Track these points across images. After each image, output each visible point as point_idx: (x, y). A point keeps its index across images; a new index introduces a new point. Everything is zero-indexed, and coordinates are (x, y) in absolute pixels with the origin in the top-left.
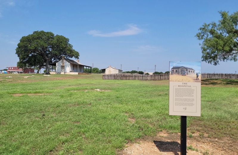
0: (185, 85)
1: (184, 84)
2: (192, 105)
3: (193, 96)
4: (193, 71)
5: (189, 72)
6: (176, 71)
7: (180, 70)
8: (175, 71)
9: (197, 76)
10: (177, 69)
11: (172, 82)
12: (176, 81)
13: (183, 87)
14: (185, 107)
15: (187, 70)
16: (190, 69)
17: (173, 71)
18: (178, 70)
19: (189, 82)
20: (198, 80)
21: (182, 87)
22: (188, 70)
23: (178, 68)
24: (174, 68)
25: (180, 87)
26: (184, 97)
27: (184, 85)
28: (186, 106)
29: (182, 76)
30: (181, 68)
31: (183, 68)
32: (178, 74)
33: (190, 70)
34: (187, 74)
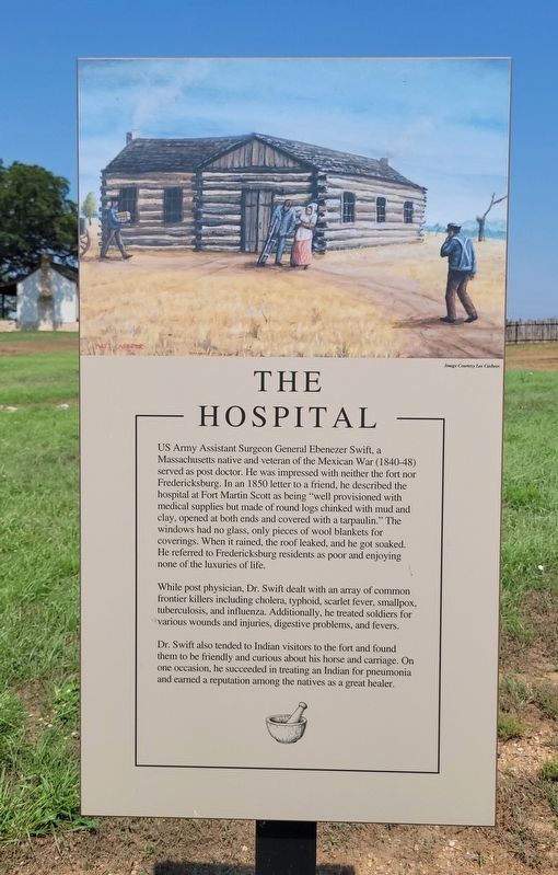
0: (289, 400)
1: (272, 382)
2: (384, 669)
3: (393, 552)
4: (395, 197)
5: (349, 214)
6: (173, 197)
7: (218, 187)
8: (150, 198)
9: (458, 277)
10: (182, 179)
11: (122, 358)
12: (165, 347)
13: (267, 436)
14: (285, 700)
15: (316, 193)
16: (354, 168)
17: (127, 198)
18: (198, 186)
19: (344, 354)
20: (468, 332)
21: (249, 435)
22: (337, 185)
23: (197, 156)
24: (135, 161)
25: (223, 435)
26: (280, 572)
27: (272, 398)
28: (298, 694)
29: (253, 279)
30: (228, 161)
31: (271, 158)
32: (199, 247)
33: (365, 190)
34: (319, 244)
